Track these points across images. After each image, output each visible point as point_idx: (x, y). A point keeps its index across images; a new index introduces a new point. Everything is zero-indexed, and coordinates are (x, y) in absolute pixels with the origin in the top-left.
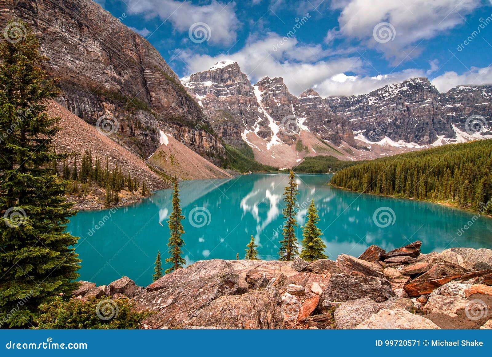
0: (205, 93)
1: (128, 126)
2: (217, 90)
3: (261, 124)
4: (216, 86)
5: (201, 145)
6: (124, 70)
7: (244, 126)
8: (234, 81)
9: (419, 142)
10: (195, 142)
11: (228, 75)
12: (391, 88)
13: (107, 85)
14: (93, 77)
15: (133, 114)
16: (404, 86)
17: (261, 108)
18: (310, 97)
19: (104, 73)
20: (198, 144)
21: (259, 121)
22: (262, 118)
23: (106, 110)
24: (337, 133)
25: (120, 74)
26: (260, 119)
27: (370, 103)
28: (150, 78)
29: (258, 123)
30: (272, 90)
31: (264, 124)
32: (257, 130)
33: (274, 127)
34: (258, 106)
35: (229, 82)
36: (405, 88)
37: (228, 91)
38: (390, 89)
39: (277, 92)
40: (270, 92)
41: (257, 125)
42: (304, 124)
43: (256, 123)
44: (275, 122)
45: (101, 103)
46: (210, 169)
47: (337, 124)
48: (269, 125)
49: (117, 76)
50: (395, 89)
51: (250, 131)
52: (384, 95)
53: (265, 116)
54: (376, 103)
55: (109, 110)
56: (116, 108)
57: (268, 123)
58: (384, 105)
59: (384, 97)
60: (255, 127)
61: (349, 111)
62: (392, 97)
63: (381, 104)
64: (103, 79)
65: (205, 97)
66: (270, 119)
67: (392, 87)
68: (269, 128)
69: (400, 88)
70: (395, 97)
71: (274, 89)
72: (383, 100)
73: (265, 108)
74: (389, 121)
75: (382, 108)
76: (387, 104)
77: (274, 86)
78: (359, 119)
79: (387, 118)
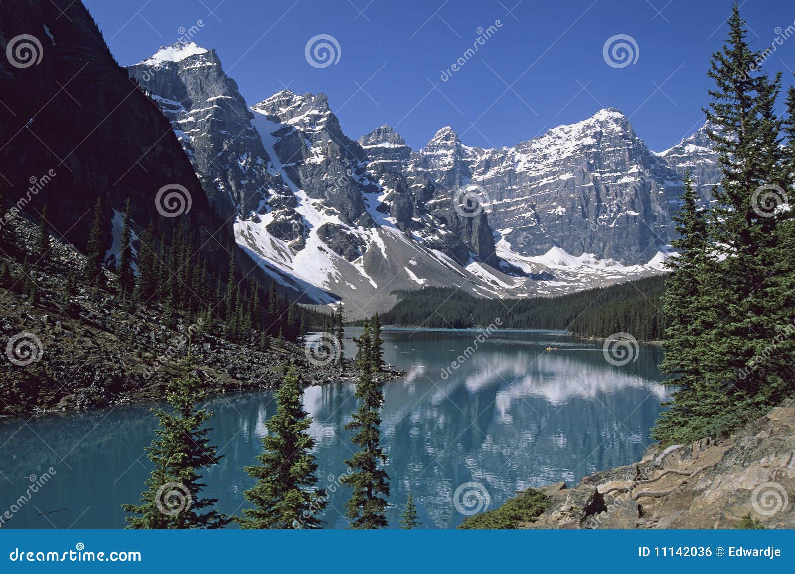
3: (277, 204)
8: (205, 95)
9: (622, 260)
11: (190, 79)
12: (560, 138)
16: (586, 136)
22: (279, 190)
27: (520, 168)
29: (269, 203)
30: (302, 123)
34: (267, 159)
35: (194, 97)
36: (589, 141)
38: (557, 139)
39: (314, 128)
40: (297, 128)
41: (268, 206)
43: (261, 203)
44: (312, 201)
50: (567, 140)
51: (250, 222)
52: (547, 152)
54: (529, 169)
57: (294, 202)
58: (546, 175)
59: (545, 157)
62: (564, 157)
63: (541, 173)
67: (560, 135)
69: (577, 139)
70: (569, 158)
71: (307, 120)
72: (545, 162)
73: (284, 165)
74: (561, 210)
75: (544, 181)
76: (554, 174)
77: (307, 113)
78: (495, 202)
79: (554, 204)
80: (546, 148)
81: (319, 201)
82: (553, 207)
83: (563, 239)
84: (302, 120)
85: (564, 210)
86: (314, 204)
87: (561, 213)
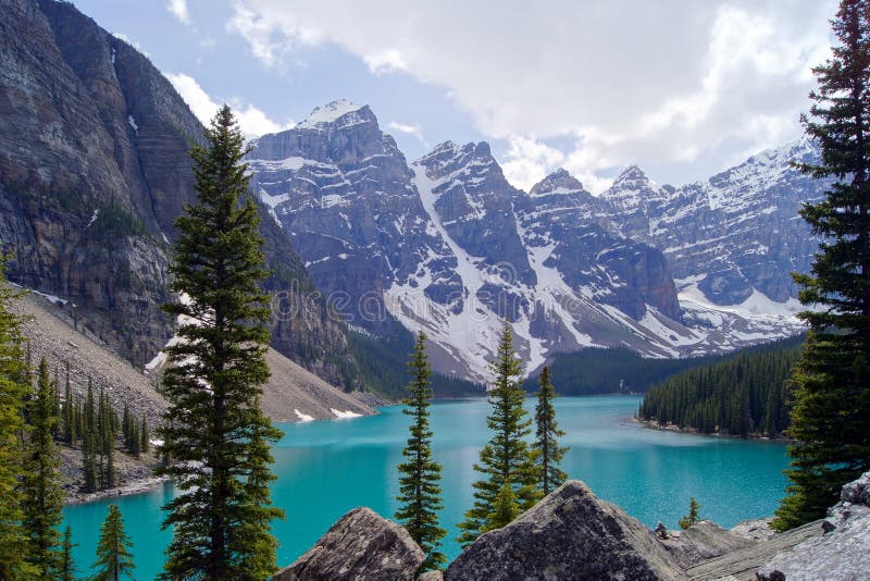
0: (284, 188)
1: (97, 280)
2: (316, 179)
3: (435, 266)
4: (314, 169)
5: (284, 328)
6: (88, 133)
7: (390, 273)
8: (360, 155)
10: (271, 320)
11: (345, 140)
12: (763, 165)
13: (43, 174)
14: (9, 154)
15: (111, 249)
17: (433, 226)
18: (561, 191)
19: (39, 142)
20: (275, 323)
21: (429, 260)
22: (438, 250)
23: (42, 241)
24: (635, 285)
25: (78, 144)
26: (432, 255)
28: (150, 152)
29: (430, 265)
30: (462, 177)
31: (444, 266)
32: (425, 282)
33: (470, 273)
34: (426, 217)
35: (349, 158)
37: (347, 182)
38: (759, 167)
39: (475, 180)
40: (457, 182)
41: (426, 269)
42: (549, 263)
43: (420, 266)
44: (473, 259)
45: (28, 224)
46: (314, 390)
47: (634, 261)
48: (458, 270)
49: (69, 149)
50: (772, 167)
51: (407, 286)
52: (747, 183)
53: (444, 247)
54: (726, 204)
55: (48, 239)
56: (67, 232)
57: (454, 262)
58: (746, 211)
59: (745, 189)
60: (422, 274)
61: (661, 226)
62: (767, 187)
63: (740, 207)
64: (35, 158)
65: (286, 197)
66: (459, 253)
68: (458, 278)
70: (772, 189)
71: (468, 172)
72: (745, 196)
73: (445, 224)
74: (763, 249)
75: (743, 217)
76: (754, 208)
77: (468, 165)
78: (687, 245)
79: (756, 243)
80: (746, 178)
81: (480, 260)
82: (753, 247)
83: (766, 282)
84: (463, 173)
85: (767, 249)
86: (475, 263)
87: (763, 253)
